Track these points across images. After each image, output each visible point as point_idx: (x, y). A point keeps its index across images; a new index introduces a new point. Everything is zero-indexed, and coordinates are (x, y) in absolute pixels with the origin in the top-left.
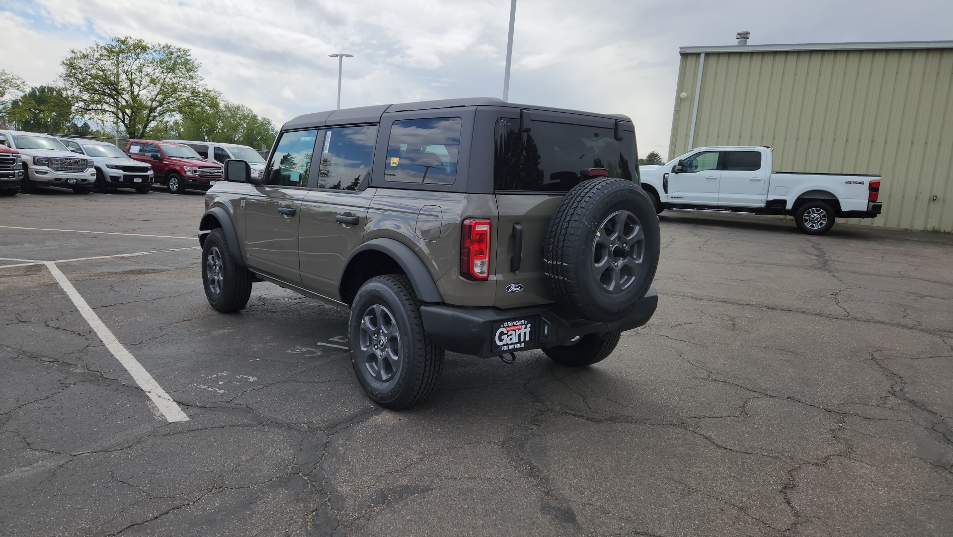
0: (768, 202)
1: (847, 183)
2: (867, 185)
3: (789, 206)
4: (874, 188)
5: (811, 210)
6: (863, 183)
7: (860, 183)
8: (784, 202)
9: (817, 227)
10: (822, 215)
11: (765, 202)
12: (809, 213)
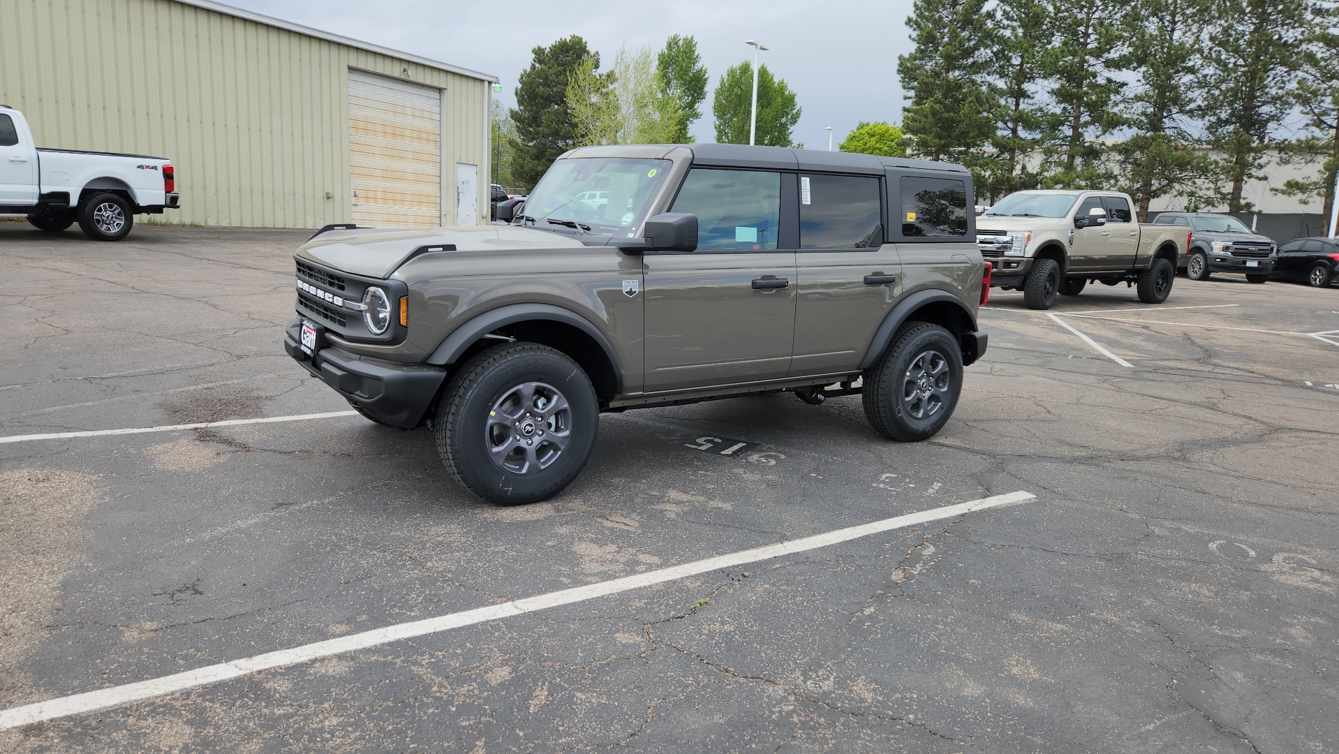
0: (41, 196)
1: (139, 167)
2: (160, 172)
3: (74, 201)
4: (168, 174)
5: (102, 205)
6: (155, 168)
7: (153, 168)
8: (65, 196)
9: (114, 230)
10: (116, 212)
11: (37, 196)
12: (100, 210)
